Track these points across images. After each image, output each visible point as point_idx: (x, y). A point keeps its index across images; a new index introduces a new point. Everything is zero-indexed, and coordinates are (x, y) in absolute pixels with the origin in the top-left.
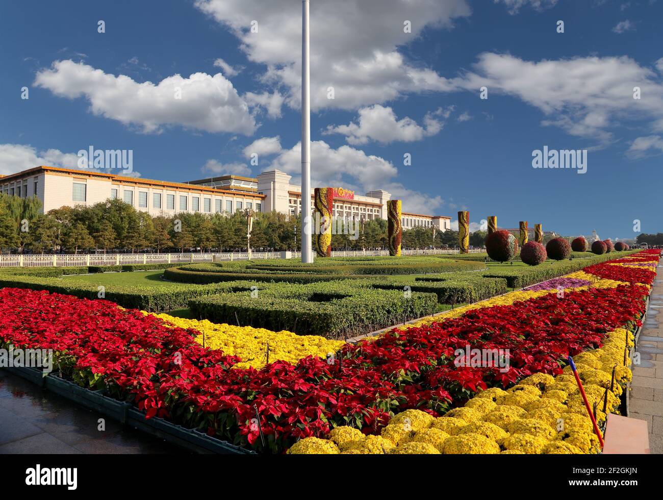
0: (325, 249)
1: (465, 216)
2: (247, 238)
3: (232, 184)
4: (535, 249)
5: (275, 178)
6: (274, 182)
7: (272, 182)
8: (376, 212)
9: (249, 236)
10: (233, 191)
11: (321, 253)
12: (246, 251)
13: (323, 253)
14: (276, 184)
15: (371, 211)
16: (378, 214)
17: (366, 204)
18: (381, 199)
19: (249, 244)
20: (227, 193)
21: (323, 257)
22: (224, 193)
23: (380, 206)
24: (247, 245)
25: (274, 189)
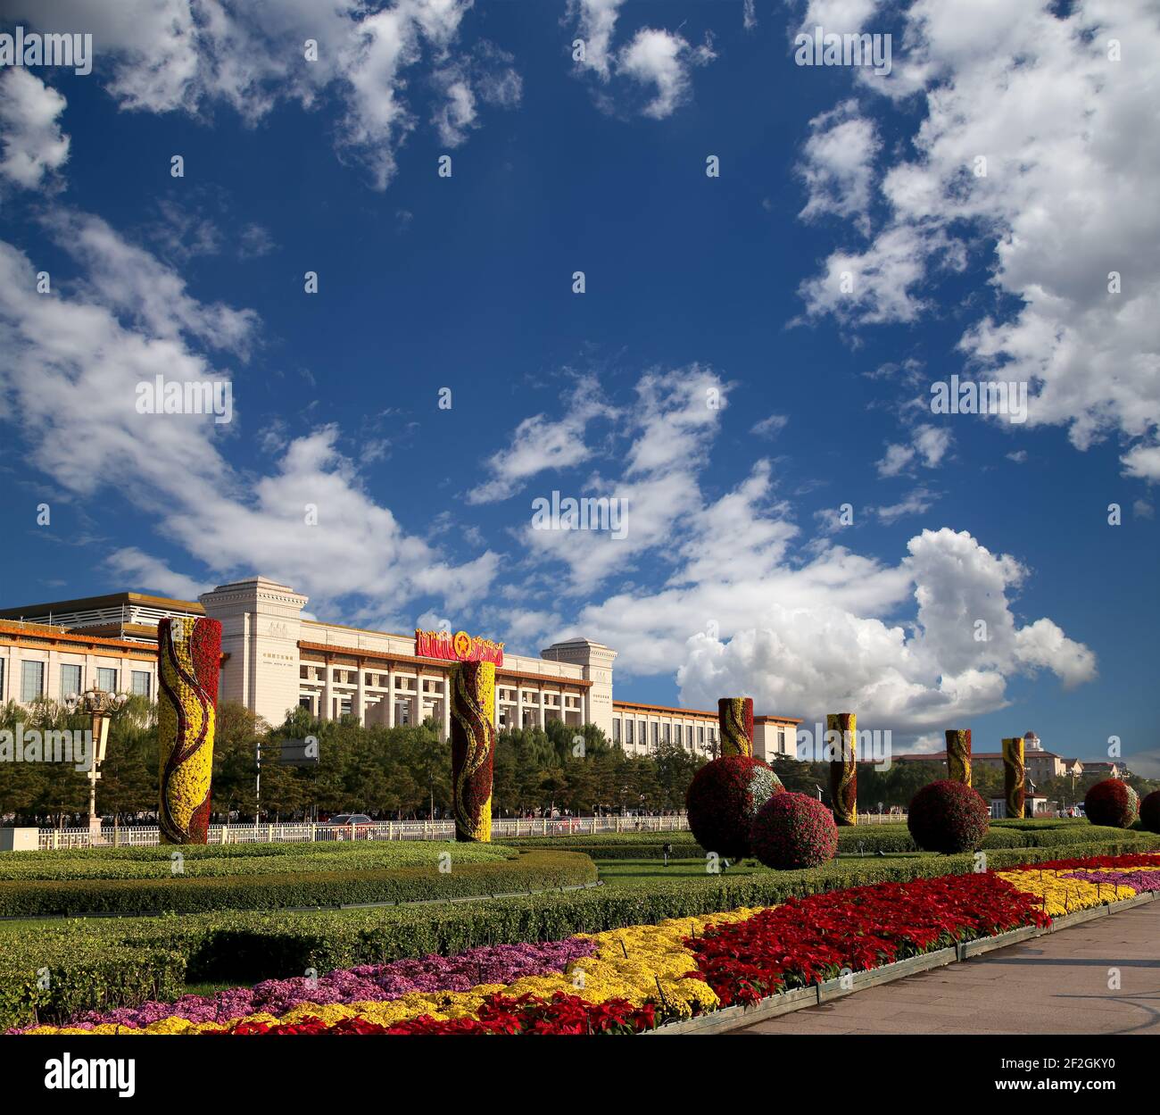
0: (184, 819)
1: (739, 712)
2: (88, 782)
3: (134, 620)
4: (793, 816)
5: (255, 603)
6: (253, 615)
7: (247, 615)
8: (572, 704)
9: (94, 776)
10: (125, 641)
11: (171, 832)
12: (83, 823)
13: (178, 831)
14: (260, 621)
15: (557, 700)
16: (577, 710)
17: (541, 682)
18: (586, 667)
19: (93, 803)
20: (99, 646)
21: (176, 842)
22: (90, 646)
23: (583, 688)
24: (87, 803)
25: (253, 635)
